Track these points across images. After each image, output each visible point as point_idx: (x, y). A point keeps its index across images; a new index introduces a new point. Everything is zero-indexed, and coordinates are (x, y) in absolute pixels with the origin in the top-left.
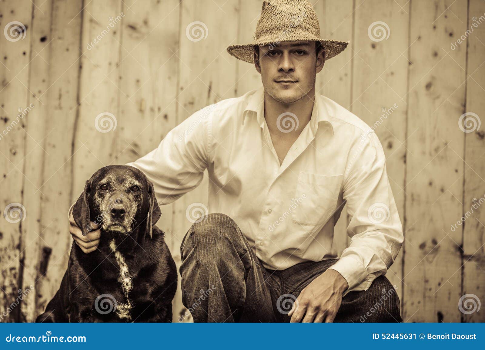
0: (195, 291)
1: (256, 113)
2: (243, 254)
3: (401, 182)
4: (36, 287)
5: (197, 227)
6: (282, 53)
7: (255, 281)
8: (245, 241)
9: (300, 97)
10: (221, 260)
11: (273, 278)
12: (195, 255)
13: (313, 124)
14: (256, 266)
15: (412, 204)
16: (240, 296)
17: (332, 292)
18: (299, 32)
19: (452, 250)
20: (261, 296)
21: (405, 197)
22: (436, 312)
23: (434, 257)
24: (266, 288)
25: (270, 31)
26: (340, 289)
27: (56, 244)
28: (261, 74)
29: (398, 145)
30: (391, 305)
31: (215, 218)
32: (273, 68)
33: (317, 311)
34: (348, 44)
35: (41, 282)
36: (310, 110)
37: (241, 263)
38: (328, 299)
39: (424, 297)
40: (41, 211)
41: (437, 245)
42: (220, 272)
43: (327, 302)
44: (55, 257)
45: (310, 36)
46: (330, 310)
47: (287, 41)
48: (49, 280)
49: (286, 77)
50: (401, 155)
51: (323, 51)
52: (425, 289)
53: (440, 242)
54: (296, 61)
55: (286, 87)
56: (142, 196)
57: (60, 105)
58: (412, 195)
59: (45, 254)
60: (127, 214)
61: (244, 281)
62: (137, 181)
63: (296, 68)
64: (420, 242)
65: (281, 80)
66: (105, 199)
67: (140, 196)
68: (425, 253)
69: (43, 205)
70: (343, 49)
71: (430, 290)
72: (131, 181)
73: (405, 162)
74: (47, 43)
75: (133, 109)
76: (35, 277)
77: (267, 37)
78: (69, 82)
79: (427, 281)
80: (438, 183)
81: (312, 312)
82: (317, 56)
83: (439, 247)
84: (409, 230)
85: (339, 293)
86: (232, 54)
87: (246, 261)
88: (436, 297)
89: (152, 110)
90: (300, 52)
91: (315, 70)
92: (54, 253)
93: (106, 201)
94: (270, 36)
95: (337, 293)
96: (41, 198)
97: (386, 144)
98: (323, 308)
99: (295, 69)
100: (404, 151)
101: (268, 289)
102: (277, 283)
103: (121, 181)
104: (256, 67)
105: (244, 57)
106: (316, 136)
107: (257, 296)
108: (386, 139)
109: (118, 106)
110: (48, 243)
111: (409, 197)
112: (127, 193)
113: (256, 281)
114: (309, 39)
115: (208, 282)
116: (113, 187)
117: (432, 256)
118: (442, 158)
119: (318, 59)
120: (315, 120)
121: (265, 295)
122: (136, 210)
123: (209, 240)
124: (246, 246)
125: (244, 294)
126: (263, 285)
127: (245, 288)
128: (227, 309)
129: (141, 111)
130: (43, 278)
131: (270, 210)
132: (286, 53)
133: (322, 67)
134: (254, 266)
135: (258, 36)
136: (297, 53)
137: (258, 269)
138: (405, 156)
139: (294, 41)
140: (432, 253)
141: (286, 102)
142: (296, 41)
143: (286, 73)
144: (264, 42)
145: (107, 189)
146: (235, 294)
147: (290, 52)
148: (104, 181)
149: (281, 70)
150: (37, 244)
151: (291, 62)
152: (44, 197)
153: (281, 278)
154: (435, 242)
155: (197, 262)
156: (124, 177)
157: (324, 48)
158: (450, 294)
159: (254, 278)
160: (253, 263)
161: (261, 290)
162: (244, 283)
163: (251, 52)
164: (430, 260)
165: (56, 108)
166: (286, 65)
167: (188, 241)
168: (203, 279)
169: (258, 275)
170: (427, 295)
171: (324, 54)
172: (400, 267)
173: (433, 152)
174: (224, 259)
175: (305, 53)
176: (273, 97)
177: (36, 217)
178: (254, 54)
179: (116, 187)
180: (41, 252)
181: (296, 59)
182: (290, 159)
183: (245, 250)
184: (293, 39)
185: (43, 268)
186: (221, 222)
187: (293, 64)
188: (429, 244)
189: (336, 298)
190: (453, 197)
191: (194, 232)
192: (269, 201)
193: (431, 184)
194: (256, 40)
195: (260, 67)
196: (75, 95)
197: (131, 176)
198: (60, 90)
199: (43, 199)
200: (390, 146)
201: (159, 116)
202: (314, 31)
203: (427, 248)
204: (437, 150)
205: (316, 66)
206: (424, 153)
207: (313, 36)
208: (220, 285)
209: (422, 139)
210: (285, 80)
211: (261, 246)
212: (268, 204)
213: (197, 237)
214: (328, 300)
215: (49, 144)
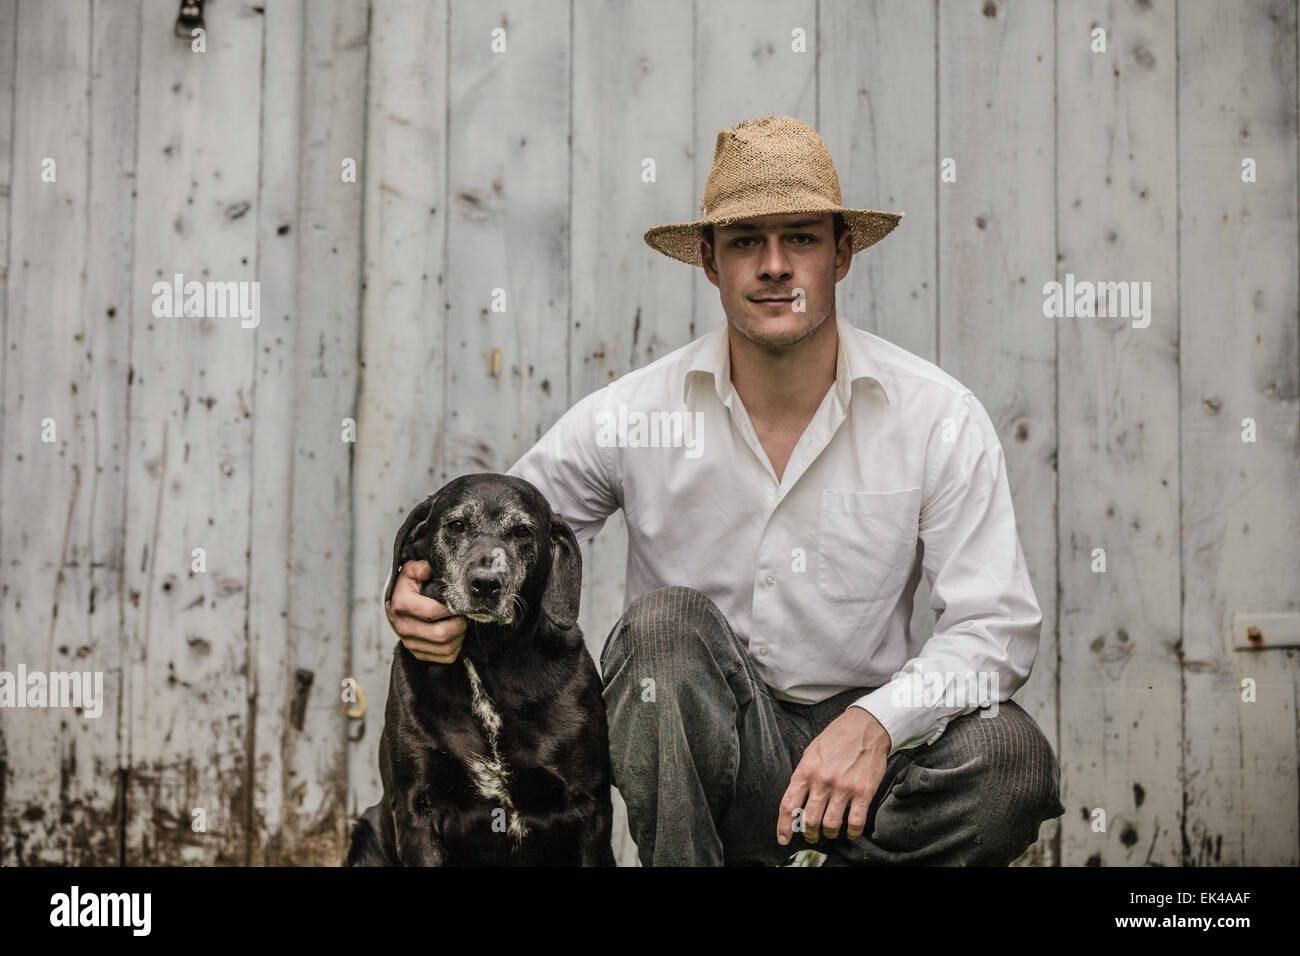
0: (631, 750)
1: (711, 376)
2: (736, 674)
3: (1050, 511)
4: (282, 755)
5: (635, 616)
6: (765, 241)
7: (760, 729)
8: (737, 646)
9: (805, 333)
10: (684, 687)
11: (795, 722)
12: (629, 674)
13: (840, 387)
14: (762, 697)
15: (1073, 556)
16: (726, 764)
17: (861, 749)
18: (799, 195)
19: (1162, 651)
20: (772, 761)
21: (1058, 541)
22: (1131, 785)
23: (1123, 668)
24: (782, 743)
25: (738, 193)
26: (877, 741)
27: (322, 661)
28: (718, 286)
29: (1040, 432)
30: (1040, 777)
31: (672, 597)
32: (746, 273)
33: (828, 791)
34: (901, 217)
35: (293, 744)
36: (831, 358)
37: (730, 693)
38: (852, 763)
39: (1105, 753)
40: (290, 593)
41: (1129, 643)
42: (682, 711)
43: (848, 771)
44: (320, 690)
45: (822, 203)
46: (858, 787)
47: (776, 214)
48: (309, 739)
49: (776, 292)
50: (1048, 452)
51: (847, 234)
52: (1106, 736)
53: (1135, 635)
54: (795, 256)
55: (776, 313)
56: (536, 547)
57: (321, 367)
58: (1073, 538)
59: (300, 686)
60: (503, 590)
61: (736, 731)
62: (527, 516)
63: (797, 271)
64: (1093, 636)
65: (765, 296)
66: (459, 553)
67: (532, 546)
68: (1103, 660)
69: (292, 580)
70: (888, 231)
71: (1117, 736)
72: (515, 513)
73: (1056, 467)
74: (290, 237)
75: (477, 371)
76: (280, 733)
77: (731, 206)
78: (339, 318)
79: (1108, 720)
80: (1125, 511)
81: (819, 794)
82: (837, 244)
83: (1133, 645)
84: (1067, 613)
85: (877, 749)
86: (654, 246)
87: (739, 689)
88: (1129, 752)
89: (516, 372)
90: (802, 238)
91: (835, 274)
92: (318, 681)
93: (461, 557)
94: (739, 205)
95: (870, 750)
96: (289, 566)
97: (1014, 430)
98: (843, 782)
99: (793, 273)
100: (1054, 443)
101: (787, 747)
102: (802, 733)
103: (494, 514)
104: (707, 272)
105: (679, 252)
106: (850, 411)
107: (765, 762)
108: (1013, 420)
109: (445, 366)
110: (306, 662)
111: (1066, 542)
112: (504, 540)
113: (762, 730)
114: (823, 208)
115: (657, 732)
116: (476, 527)
117: (1119, 664)
118: (1134, 456)
119: (838, 252)
120: (844, 379)
121: (780, 759)
122: (523, 578)
123: (659, 642)
124: (739, 656)
125: (733, 760)
126: (775, 738)
127: (736, 747)
128: (696, 793)
129: (493, 375)
130: (297, 736)
131: (770, 579)
132: (773, 240)
133: (847, 267)
134: (758, 697)
135: (711, 206)
136: (795, 240)
137: (765, 703)
138: (1055, 455)
139: (791, 214)
140: (1119, 659)
141: (776, 344)
142: (796, 213)
143: (775, 282)
144: (727, 218)
145: (463, 531)
146: (715, 760)
147: (782, 239)
148: (458, 513)
149: (765, 277)
150: (282, 663)
151: (785, 258)
152: (293, 563)
153: (810, 723)
154: (1123, 636)
155: (633, 690)
156: (501, 505)
157: (850, 229)
158: (1157, 744)
159: (759, 723)
160: (755, 692)
161: (772, 748)
162: (735, 735)
163: (695, 239)
164: (1115, 674)
165: (314, 375)
166: (775, 265)
167: (615, 644)
168: (647, 725)
169: (765, 716)
170: (1109, 748)
171: (849, 241)
172: (1053, 691)
173: (1114, 446)
174: (690, 682)
175: (813, 240)
176: (748, 335)
177: (277, 607)
178: (703, 244)
179: (484, 526)
180: (292, 680)
181: (796, 251)
182: (797, 466)
183: (738, 665)
184: (790, 209)
185: (297, 714)
186: (684, 604)
187: (789, 263)
188: (1112, 639)
189: (868, 760)
190: (1159, 537)
191: (629, 626)
192: (765, 558)
193: (1111, 512)
194: (708, 214)
195: (716, 272)
196: (354, 346)
197: (516, 504)
198: (322, 337)
199: (294, 567)
200: (1023, 434)
201: (530, 385)
202: (830, 192)
203: (1107, 650)
204: (1121, 440)
205: (836, 267)
206: (1095, 447)
207: (828, 202)
208: (682, 739)
209: (1091, 419)
210: (775, 297)
211: (763, 655)
212: (765, 567)
213: (634, 635)
214: (852, 767)
215: (301, 452)
